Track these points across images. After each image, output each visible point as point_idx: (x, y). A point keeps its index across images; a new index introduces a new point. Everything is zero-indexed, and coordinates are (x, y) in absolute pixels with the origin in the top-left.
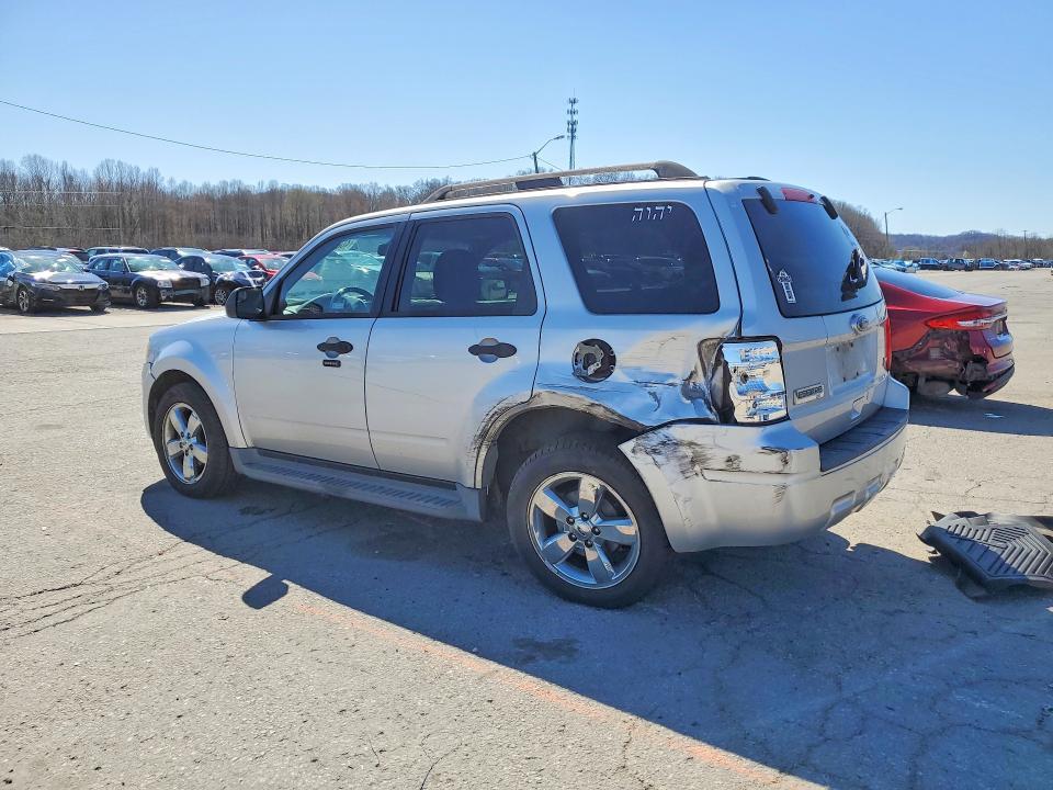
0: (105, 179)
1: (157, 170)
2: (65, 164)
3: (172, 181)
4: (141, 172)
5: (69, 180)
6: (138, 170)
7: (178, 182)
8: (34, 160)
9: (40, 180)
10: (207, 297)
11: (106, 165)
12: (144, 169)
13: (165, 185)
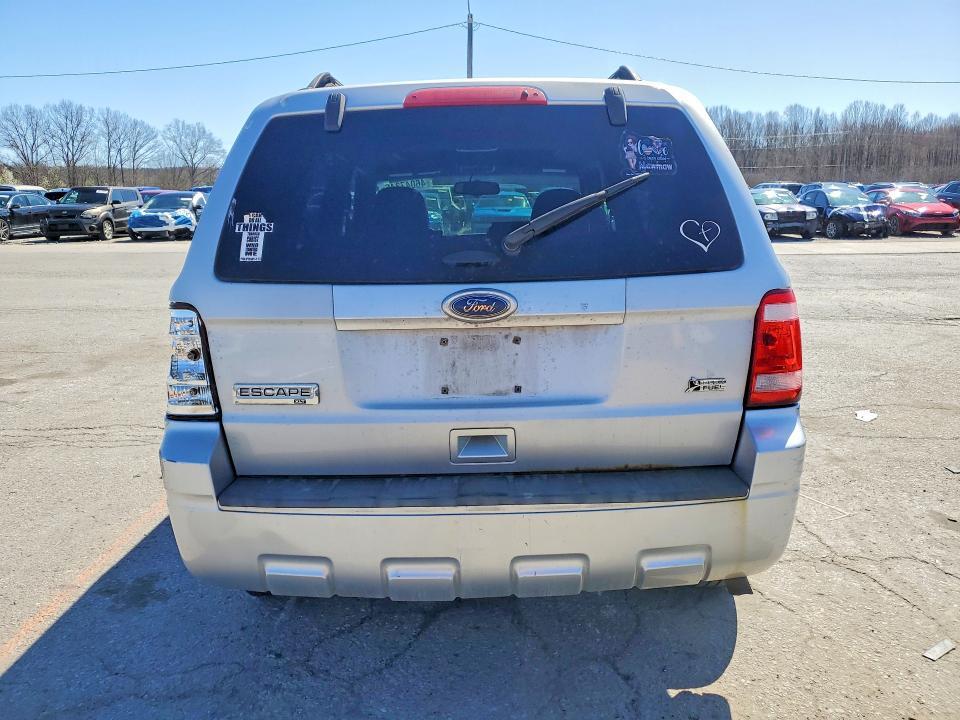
0: (851, 121)
1: (902, 107)
2: (818, 111)
3: (917, 115)
4: (886, 110)
5: (819, 124)
6: (883, 108)
7: (923, 115)
8: (795, 110)
9: (796, 128)
10: (813, 229)
11: (854, 107)
12: (890, 106)
13: (909, 120)
